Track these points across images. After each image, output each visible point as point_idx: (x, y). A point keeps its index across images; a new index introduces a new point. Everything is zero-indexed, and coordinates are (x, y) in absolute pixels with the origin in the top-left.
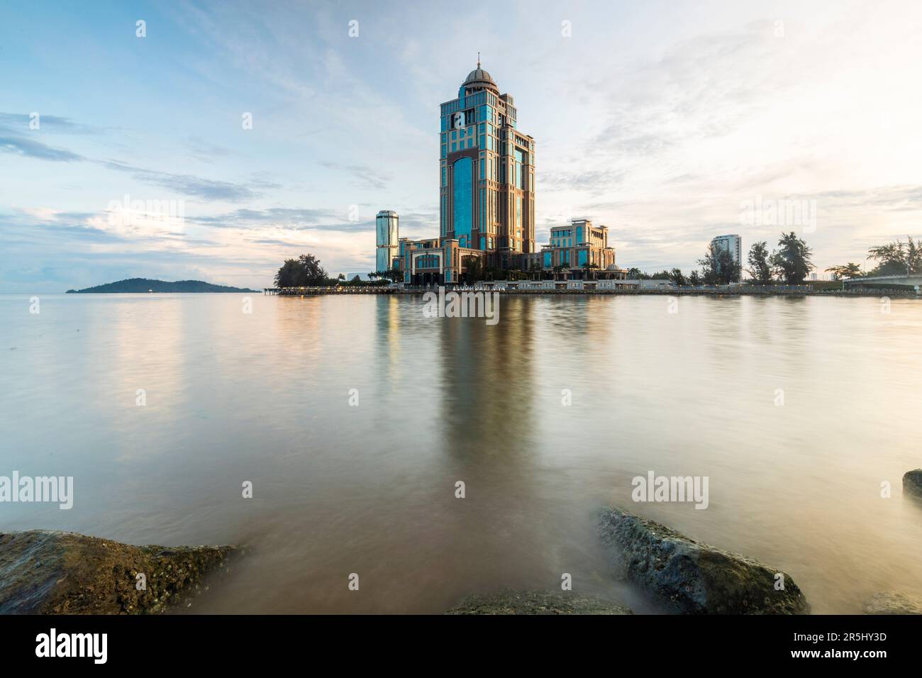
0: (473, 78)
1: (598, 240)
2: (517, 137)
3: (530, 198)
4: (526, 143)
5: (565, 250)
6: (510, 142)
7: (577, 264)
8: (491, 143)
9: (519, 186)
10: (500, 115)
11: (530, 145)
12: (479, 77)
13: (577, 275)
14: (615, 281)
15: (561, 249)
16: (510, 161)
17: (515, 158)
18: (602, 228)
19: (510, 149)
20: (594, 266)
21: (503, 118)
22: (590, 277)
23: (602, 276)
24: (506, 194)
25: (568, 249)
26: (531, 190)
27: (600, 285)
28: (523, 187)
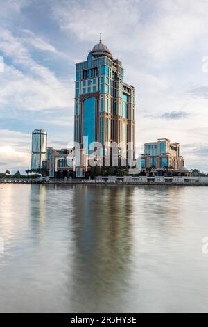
0: (96, 49)
1: (174, 151)
2: (124, 86)
3: (132, 124)
4: (129, 90)
5: (153, 157)
6: (119, 89)
7: (161, 167)
8: (107, 89)
9: (125, 117)
10: (113, 72)
11: (132, 91)
12: (101, 48)
13: (160, 173)
14: (184, 177)
15: (151, 157)
16: (119, 101)
17: (122, 99)
18: (177, 144)
19: (120, 94)
20: (171, 168)
21: (115, 74)
22: (169, 175)
23: (176, 174)
24: (117, 121)
25: (155, 157)
26: (132, 119)
27: (175, 179)
28: (127, 118)
